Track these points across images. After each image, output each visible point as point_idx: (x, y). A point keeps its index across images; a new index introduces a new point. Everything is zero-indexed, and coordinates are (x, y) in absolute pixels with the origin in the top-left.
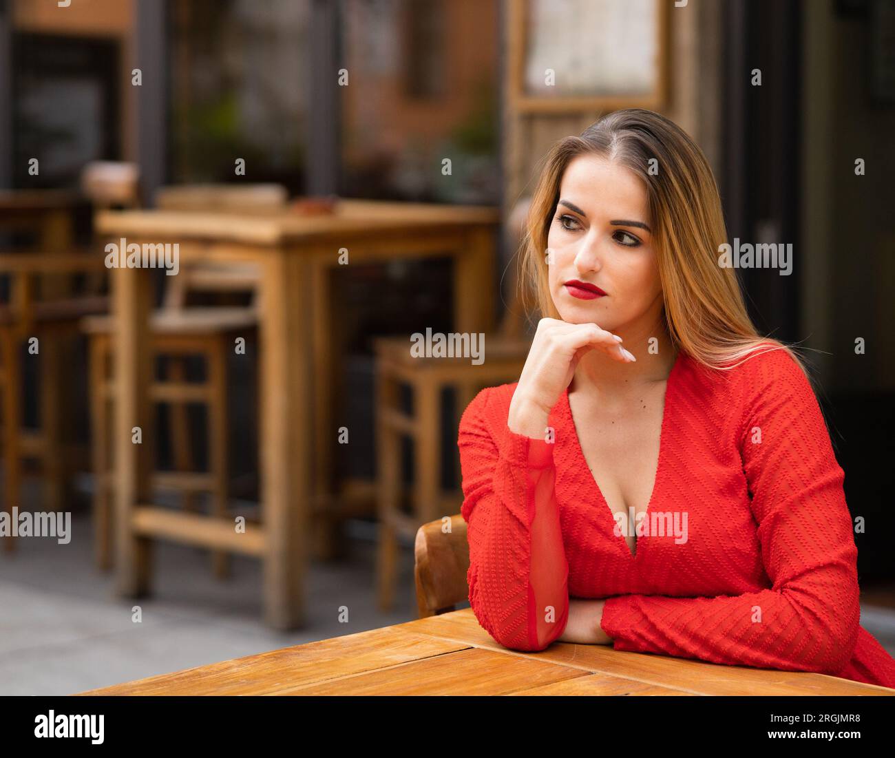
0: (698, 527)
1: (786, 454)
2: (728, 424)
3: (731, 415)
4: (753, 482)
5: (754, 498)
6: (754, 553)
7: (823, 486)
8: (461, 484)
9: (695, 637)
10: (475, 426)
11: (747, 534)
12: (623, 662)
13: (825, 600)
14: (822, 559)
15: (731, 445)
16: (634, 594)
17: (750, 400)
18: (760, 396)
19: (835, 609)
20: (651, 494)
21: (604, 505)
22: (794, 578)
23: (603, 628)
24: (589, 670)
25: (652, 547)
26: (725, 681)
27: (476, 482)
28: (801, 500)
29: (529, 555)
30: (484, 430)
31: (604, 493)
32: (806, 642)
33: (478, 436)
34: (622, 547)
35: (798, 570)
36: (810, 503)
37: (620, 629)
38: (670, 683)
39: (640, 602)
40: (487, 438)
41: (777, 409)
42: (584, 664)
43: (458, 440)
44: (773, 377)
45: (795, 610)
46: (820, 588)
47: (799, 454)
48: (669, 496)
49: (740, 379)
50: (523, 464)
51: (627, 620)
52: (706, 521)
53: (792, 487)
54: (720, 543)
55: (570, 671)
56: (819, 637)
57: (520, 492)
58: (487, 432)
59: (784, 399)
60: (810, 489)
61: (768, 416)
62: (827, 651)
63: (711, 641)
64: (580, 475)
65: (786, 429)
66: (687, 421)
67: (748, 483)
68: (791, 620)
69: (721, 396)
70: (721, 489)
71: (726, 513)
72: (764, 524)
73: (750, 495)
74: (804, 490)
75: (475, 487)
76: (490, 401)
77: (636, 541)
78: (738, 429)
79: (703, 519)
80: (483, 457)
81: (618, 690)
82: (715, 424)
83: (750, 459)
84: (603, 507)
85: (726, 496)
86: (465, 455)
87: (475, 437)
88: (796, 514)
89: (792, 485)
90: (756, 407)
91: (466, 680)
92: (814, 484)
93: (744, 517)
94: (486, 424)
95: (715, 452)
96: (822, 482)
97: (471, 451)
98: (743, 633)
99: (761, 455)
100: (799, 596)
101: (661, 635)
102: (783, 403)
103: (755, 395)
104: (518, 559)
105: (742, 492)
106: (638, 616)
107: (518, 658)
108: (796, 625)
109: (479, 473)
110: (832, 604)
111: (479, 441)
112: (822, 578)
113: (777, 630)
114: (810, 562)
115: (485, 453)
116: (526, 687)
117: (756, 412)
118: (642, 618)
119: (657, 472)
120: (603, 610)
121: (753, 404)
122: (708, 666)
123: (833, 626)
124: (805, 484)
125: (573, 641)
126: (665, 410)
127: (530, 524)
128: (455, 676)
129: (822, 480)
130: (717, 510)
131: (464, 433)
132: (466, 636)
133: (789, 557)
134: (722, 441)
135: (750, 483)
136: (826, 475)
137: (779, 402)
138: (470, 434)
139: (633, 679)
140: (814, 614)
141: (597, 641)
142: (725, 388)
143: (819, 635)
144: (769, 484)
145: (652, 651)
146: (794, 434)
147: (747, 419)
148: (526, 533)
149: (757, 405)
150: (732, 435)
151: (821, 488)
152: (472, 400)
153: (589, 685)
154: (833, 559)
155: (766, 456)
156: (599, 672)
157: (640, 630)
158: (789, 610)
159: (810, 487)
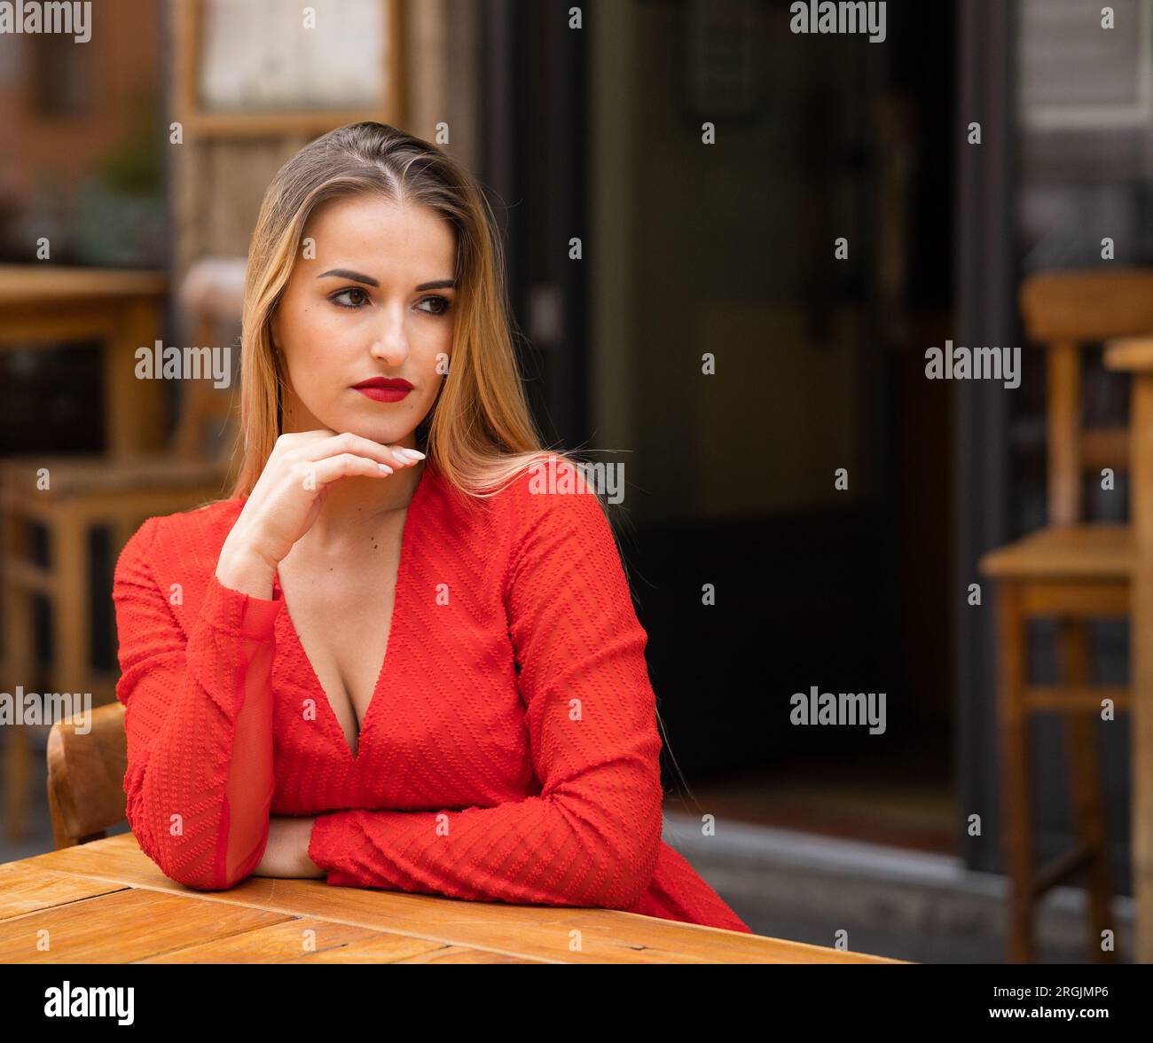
0: (443, 716)
1: (566, 609)
2: (490, 570)
3: (494, 558)
4: (521, 649)
5: (522, 671)
6: (521, 750)
7: (616, 653)
8: (117, 653)
9: (435, 869)
10: (138, 574)
11: (510, 724)
12: (340, 901)
13: (612, 810)
14: (611, 752)
15: (495, 599)
16: (356, 809)
17: (520, 536)
18: (534, 529)
19: (625, 822)
20: (380, 669)
21: (316, 686)
22: (571, 779)
23: (312, 857)
24: (292, 914)
25: (380, 743)
26: (479, 922)
27: (138, 652)
28: (583, 672)
29: (230, 757)
30: (150, 579)
31: (317, 669)
32: (585, 872)
33: (141, 587)
34: (340, 745)
35: (577, 766)
36: (597, 675)
37: (335, 858)
38: (404, 927)
39: (361, 819)
40: (155, 590)
41: (555, 547)
42: (285, 906)
43: (112, 591)
44: (552, 503)
45: (571, 826)
46: (606, 794)
47: (584, 608)
48: (404, 672)
49: (505, 506)
50: (236, 632)
51: (344, 844)
52: (454, 707)
53: (572, 654)
54: (474, 738)
55: (266, 915)
56: (602, 863)
57: (225, 670)
58: (154, 581)
59: (565, 532)
60: (597, 657)
61: (544, 556)
62: (614, 881)
63: (459, 874)
64: (285, 644)
65: (568, 574)
66: (433, 566)
67: (514, 652)
68: (565, 842)
69: (480, 531)
70: (478, 663)
71: (483, 696)
72: (533, 704)
73: (517, 667)
74: (589, 658)
75: (138, 658)
76: (158, 538)
77: (359, 736)
78: (504, 576)
79: (451, 705)
80: (149, 617)
81: (332, 939)
82: (473, 571)
83: (517, 618)
84: (315, 689)
85: (484, 672)
86: (122, 613)
87: (137, 589)
88: (577, 692)
89: (573, 652)
90: (527, 545)
91: (119, 933)
92: (604, 650)
93: (508, 699)
94: (154, 571)
95: (471, 610)
96: (614, 646)
97: (131, 609)
98: (500, 862)
99: (532, 611)
100: (575, 805)
101: (390, 865)
102: (564, 539)
103: (527, 528)
104: (213, 762)
105: (507, 665)
106: (358, 840)
107: (194, 899)
108: (572, 848)
109: (144, 640)
110: (621, 815)
111: (143, 595)
112: (608, 779)
113: (546, 856)
114: (594, 756)
115: (151, 612)
116: (203, 939)
117: (527, 552)
118: (364, 841)
119: (390, 637)
120: (312, 832)
121: (523, 541)
122: (456, 904)
123: (623, 845)
124: (591, 650)
125: (271, 874)
126: (402, 550)
127: (236, 714)
128: (104, 927)
129: (614, 644)
130: (470, 693)
131: (122, 583)
132: (120, 872)
133: (564, 749)
134: (481, 595)
135: (517, 650)
136: (621, 638)
137: (558, 537)
138: (130, 584)
139: (353, 924)
140: (595, 830)
141: (306, 875)
142: (487, 521)
143: (603, 859)
144: (542, 650)
145: (380, 886)
146: (578, 581)
147: (515, 561)
148: (229, 726)
149: (528, 542)
150: (497, 586)
151: (612, 656)
152: (133, 534)
153: (291, 934)
154: (625, 752)
155: (538, 612)
156: (307, 916)
157: (362, 859)
158: (562, 827)
159: (598, 654)
